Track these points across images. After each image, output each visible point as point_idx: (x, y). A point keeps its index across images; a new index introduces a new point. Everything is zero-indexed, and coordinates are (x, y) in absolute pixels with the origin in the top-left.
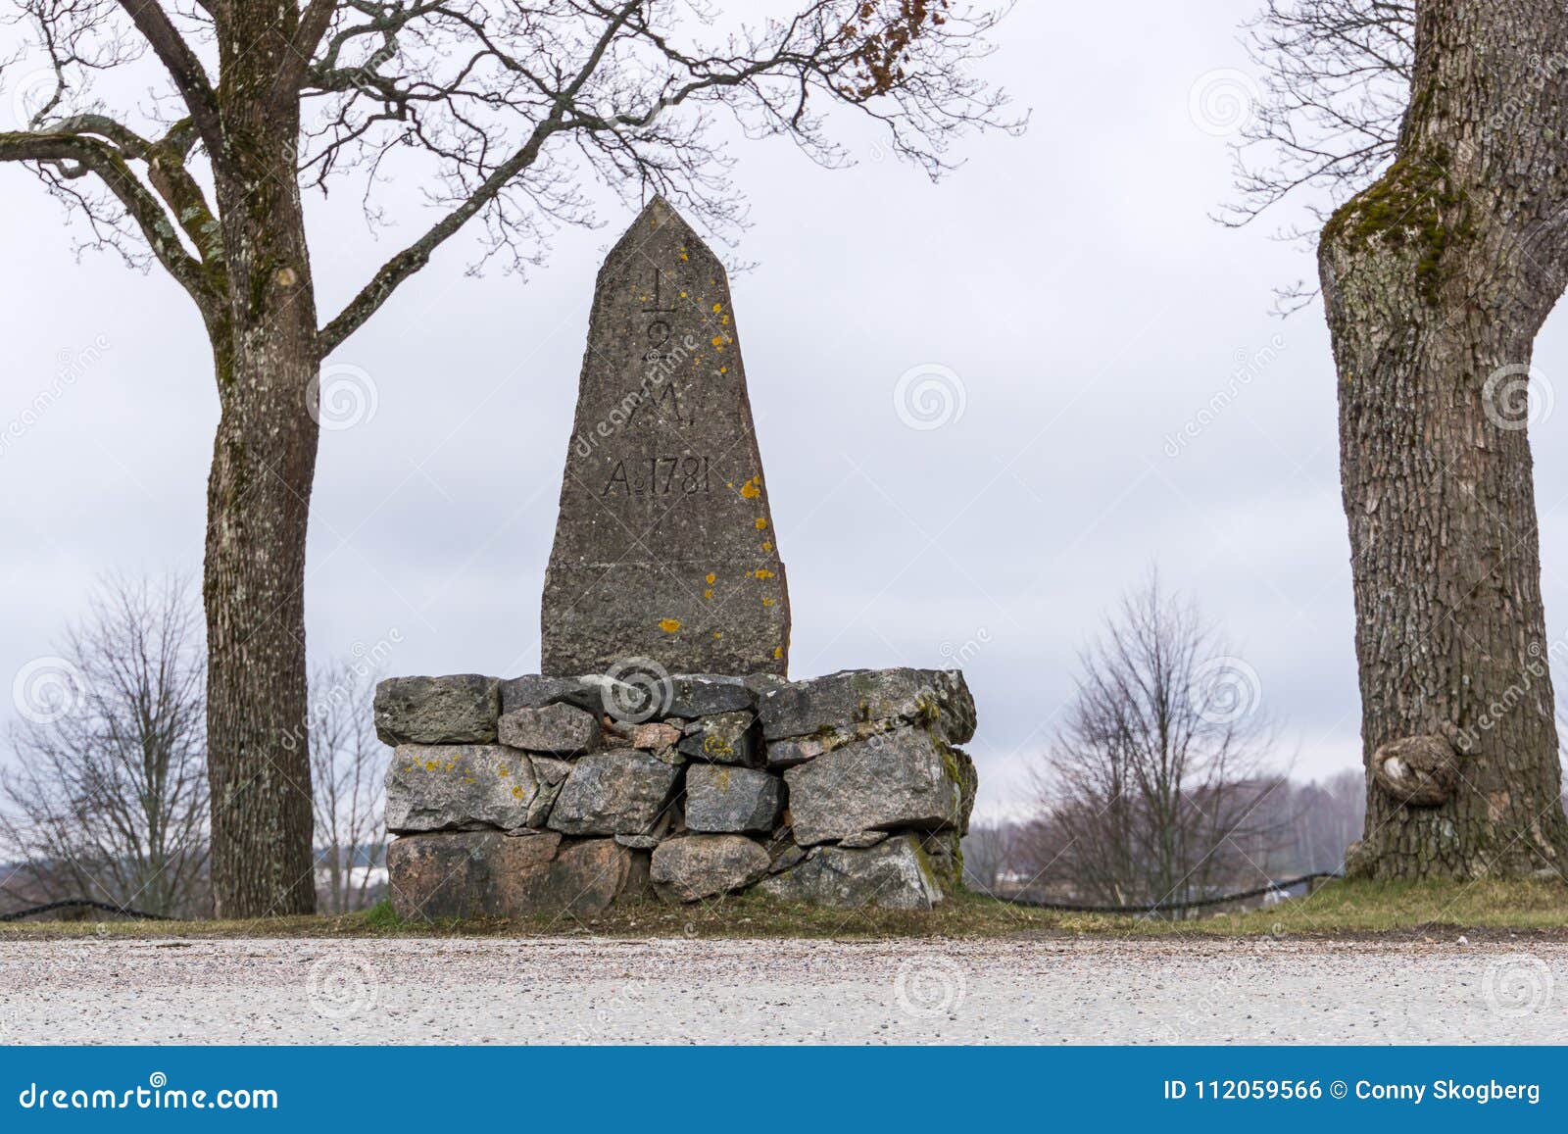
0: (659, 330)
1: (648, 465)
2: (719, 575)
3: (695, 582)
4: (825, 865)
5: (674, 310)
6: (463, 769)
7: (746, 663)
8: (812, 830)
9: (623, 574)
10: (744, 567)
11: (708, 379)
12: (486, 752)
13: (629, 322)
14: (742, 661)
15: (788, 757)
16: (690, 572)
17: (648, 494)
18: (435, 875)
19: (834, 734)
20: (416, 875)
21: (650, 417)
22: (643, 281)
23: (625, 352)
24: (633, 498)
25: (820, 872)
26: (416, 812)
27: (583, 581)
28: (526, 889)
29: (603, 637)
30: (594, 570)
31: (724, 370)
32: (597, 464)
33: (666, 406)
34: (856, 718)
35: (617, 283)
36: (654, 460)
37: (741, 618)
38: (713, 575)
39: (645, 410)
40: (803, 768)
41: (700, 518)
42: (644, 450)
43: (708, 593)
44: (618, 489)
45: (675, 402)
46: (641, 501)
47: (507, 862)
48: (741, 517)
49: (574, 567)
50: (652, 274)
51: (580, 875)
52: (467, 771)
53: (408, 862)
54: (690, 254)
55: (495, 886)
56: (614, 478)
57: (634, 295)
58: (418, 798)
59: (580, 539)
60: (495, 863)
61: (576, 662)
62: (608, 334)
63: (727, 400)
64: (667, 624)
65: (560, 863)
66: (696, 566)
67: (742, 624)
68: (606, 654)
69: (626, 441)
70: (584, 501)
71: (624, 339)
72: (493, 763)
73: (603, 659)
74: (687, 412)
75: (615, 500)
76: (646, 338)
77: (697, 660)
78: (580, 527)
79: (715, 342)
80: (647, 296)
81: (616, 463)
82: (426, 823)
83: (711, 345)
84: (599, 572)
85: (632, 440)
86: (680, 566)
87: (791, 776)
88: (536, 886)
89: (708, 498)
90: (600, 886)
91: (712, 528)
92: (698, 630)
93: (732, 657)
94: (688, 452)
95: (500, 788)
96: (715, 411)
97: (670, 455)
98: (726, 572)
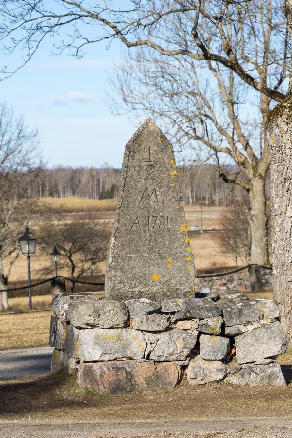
0: (151, 169)
1: (147, 218)
2: (173, 259)
3: (164, 261)
4: (252, 371)
5: (156, 162)
6: (119, 338)
7: (183, 291)
8: (244, 358)
9: (138, 258)
10: (182, 256)
11: (169, 188)
12: (127, 332)
13: (140, 166)
14: (181, 290)
15: (237, 332)
16: (163, 258)
17: (147, 229)
18: (114, 378)
19: (252, 324)
20: (108, 378)
21: (148, 201)
22: (145, 150)
23: (138, 177)
24: (142, 231)
25: (250, 373)
26: (103, 354)
27: (124, 261)
28: (146, 382)
29: (131, 282)
30: (128, 257)
31: (174, 184)
32: (129, 218)
33: (153, 197)
34: (260, 318)
35: (136, 151)
36: (149, 217)
37: (181, 275)
38: (171, 259)
39: (146, 198)
40: (242, 336)
41: (166, 238)
42: (146, 213)
43: (169, 266)
44: (136, 227)
45: (156, 195)
46: (145, 232)
47: (139, 372)
48: (180, 238)
49: (121, 256)
50: (148, 148)
51: (165, 376)
52: (121, 338)
53: (104, 373)
54: (162, 141)
55: (135, 381)
56: (134, 223)
57: (142, 156)
58: (104, 349)
59: (122, 245)
60: (134, 372)
61: (122, 291)
62: (133, 170)
63: (175, 195)
64: (155, 277)
65: (157, 372)
66: (165, 256)
67: (181, 277)
68: (132, 288)
69: (139, 209)
70: (124, 232)
71: (138, 172)
72: (130, 335)
73: (132, 290)
74: (161, 200)
75: (135, 231)
76: (146, 172)
77: (165, 290)
78: (123, 241)
79: (171, 174)
80: (147, 156)
81: (136, 217)
82: (106, 358)
83: (170, 175)
84: (130, 258)
85: (141, 209)
86: (159, 256)
87: (237, 339)
88: (149, 380)
89: (169, 231)
90: (171, 380)
91: (170, 242)
92: (166, 279)
93: (178, 289)
94: (161, 214)
95: (133, 345)
96: (171, 199)
97: (155, 215)
98: (176, 258)
